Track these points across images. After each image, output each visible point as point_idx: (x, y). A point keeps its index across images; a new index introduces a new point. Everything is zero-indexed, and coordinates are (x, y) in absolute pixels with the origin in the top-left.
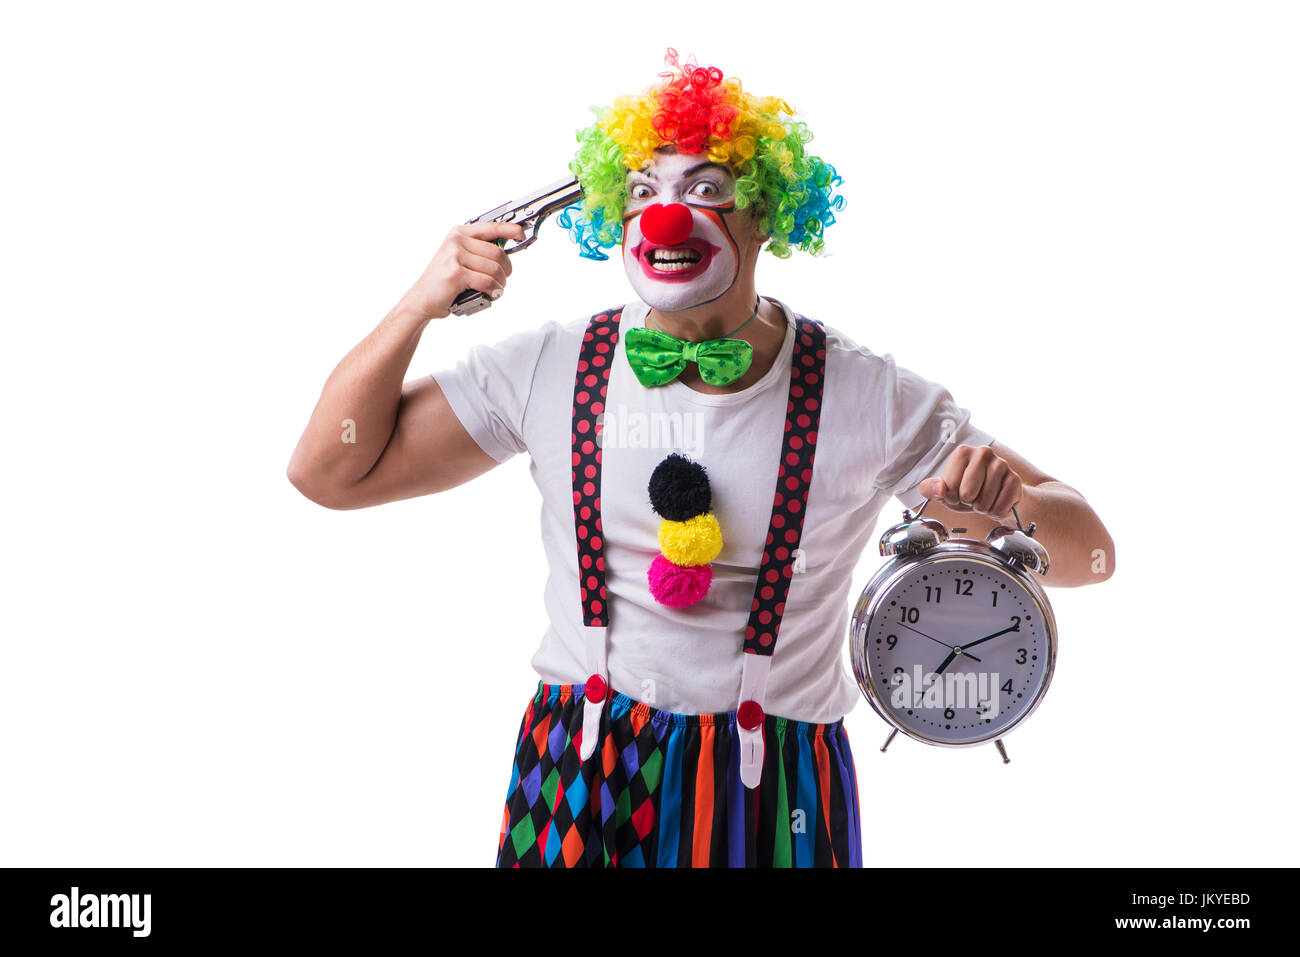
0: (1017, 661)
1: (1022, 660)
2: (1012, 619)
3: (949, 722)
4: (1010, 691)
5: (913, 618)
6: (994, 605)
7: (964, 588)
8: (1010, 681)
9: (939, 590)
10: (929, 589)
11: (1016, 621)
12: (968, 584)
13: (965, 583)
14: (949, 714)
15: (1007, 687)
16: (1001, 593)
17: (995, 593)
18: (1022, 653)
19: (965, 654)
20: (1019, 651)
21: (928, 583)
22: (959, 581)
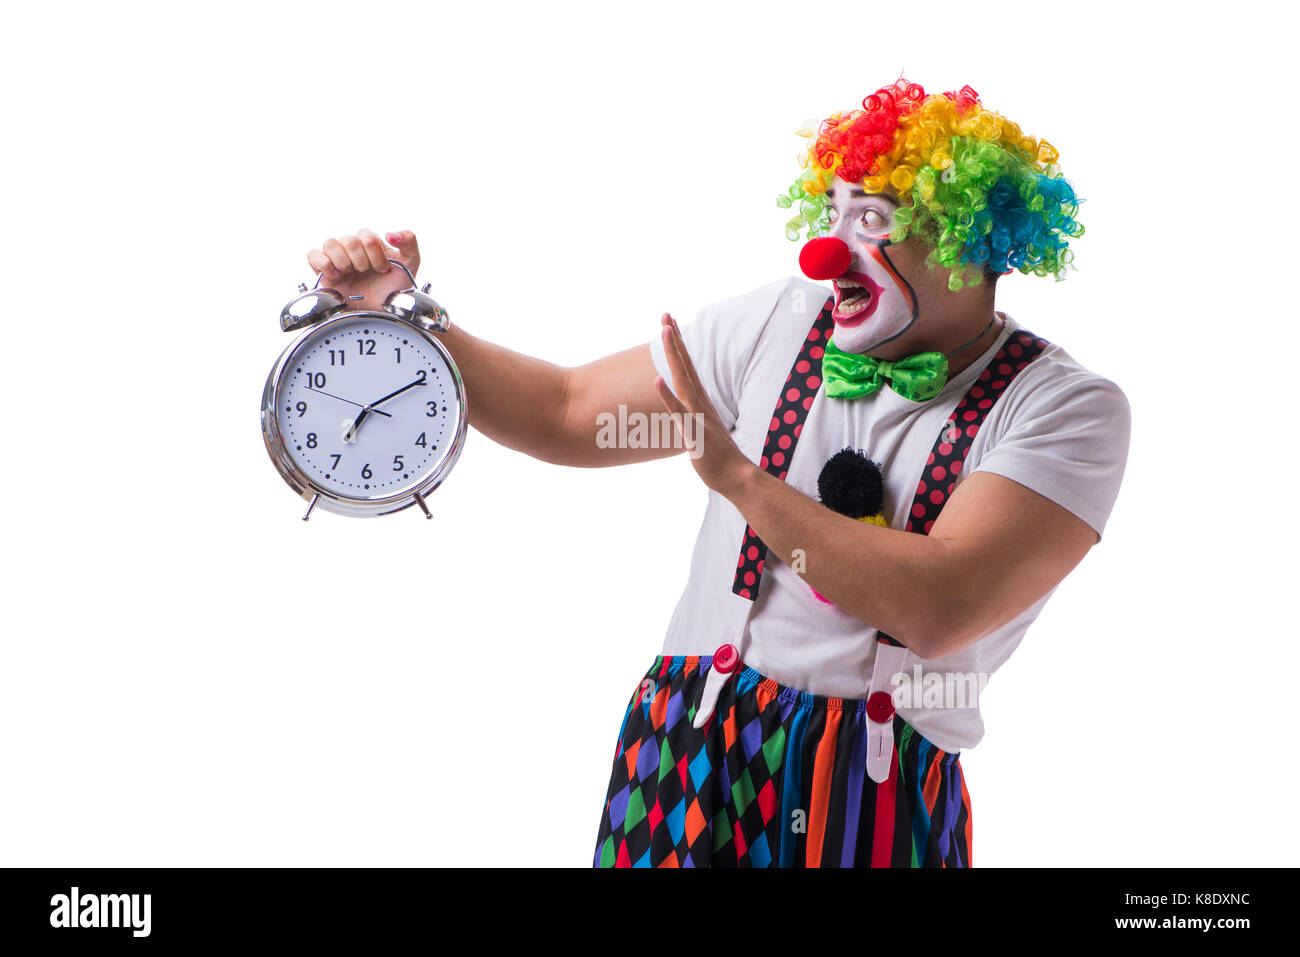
0: (428, 414)
1: (432, 413)
2: (418, 373)
3: (367, 482)
4: (424, 444)
5: (320, 383)
6: (399, 361)
7: (366, 348)
8: (423, 435)
9: (342, 352)
10: (332, 352)
11: (422, 375)
12: (371, 344)
13: (367, 342)
14: (367, 474)
15: (421, 442)
16: (403, 348)
17: (398, 350)
18: (432, 405)
19: (376, 411)
20: (429, 404)
21: (330, 347)
22: (361, 342)
